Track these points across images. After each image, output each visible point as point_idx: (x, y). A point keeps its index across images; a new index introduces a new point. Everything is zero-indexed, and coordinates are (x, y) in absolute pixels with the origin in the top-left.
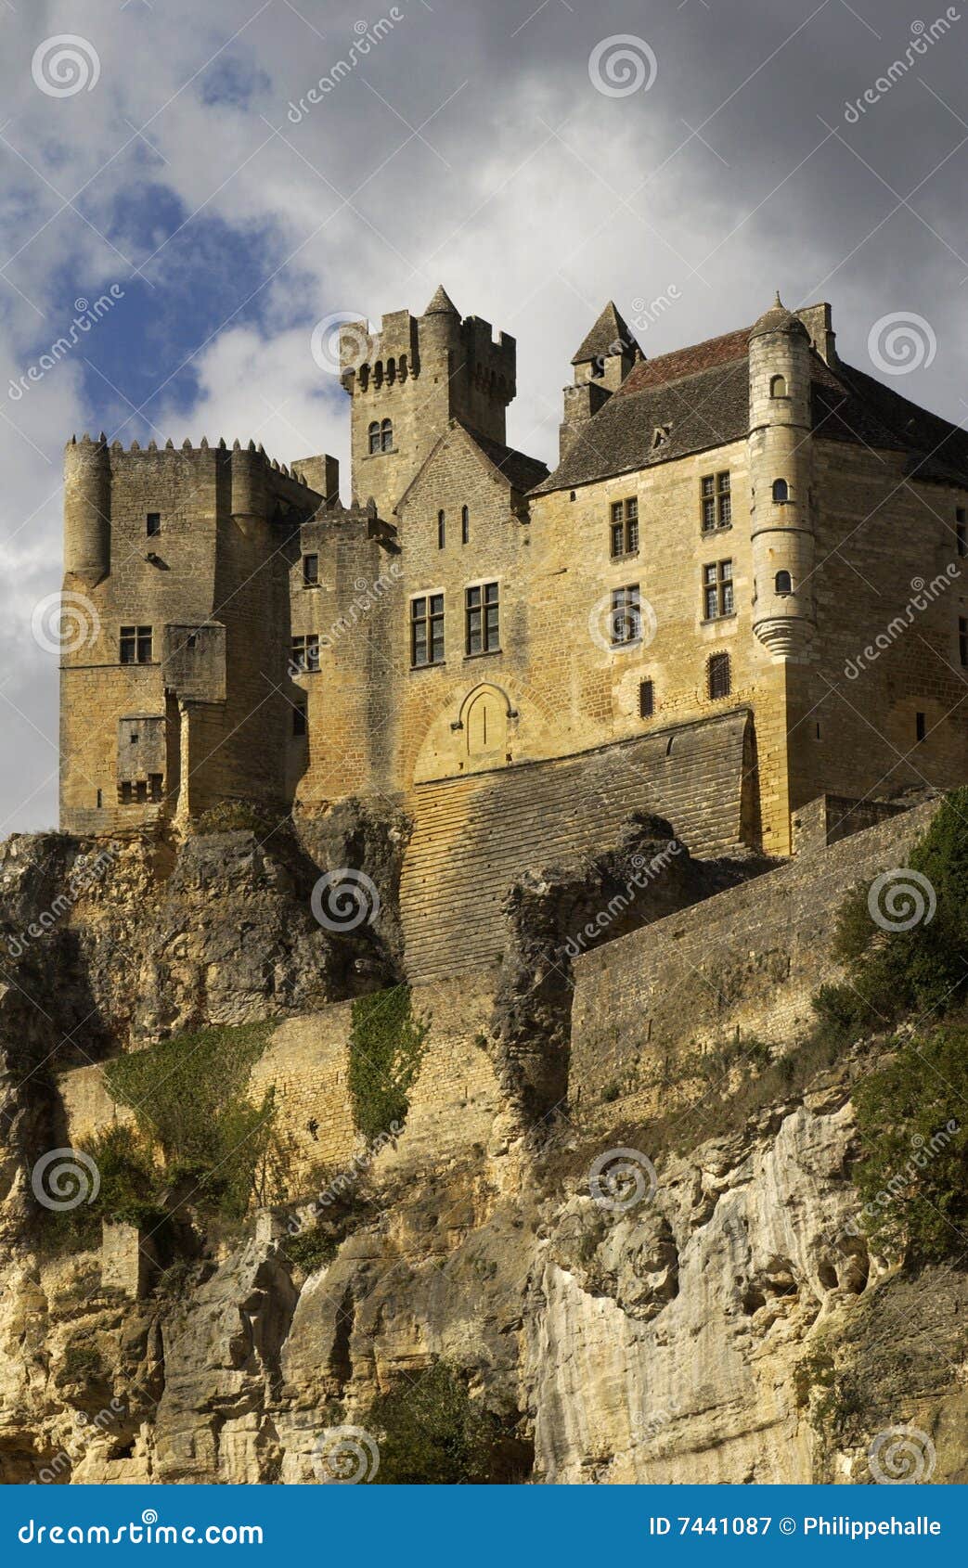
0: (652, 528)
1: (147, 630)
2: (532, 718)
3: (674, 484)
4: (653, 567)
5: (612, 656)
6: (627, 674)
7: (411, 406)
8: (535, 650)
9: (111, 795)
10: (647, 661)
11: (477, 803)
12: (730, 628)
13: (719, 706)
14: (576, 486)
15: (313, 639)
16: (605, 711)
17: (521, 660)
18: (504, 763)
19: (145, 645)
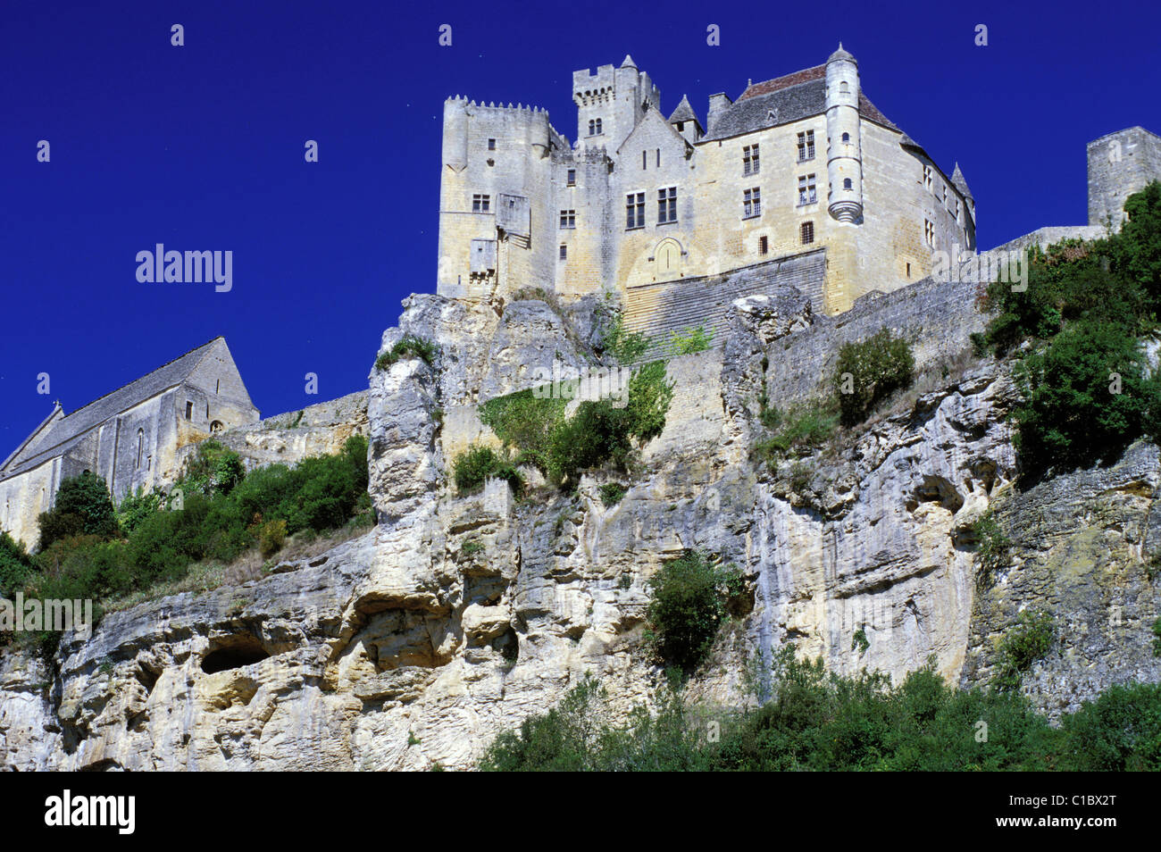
0: (767, 159)
1: (487, 197)
2: (695, 255)
3: (781, 137)
4: (768, 179)
5: (744, 225)
6: (752, 232)
7: (612, 112)
8: (697, 221)
9: (466, 277)
10: (764, 226)
11: (665, 297)
12: (813, 209)
13: (807, 247)
14: (723, 139)
15: (572, 212)
16: (739, 251)
17: (689, 226)
18: (680, 278)
19: (486, 204)
